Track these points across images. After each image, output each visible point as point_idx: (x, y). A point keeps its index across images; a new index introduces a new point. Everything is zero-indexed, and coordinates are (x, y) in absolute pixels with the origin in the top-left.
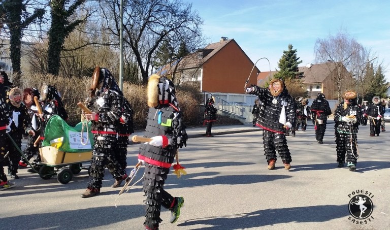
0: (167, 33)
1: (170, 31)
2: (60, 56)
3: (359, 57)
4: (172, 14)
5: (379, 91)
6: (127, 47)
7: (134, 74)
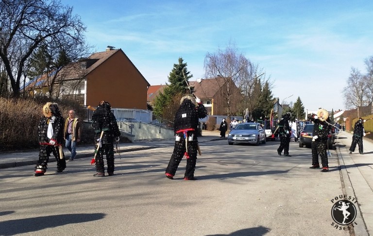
0: (43, 39)
1: (47, 36)
4: (49, 17)
5: (267, 107)
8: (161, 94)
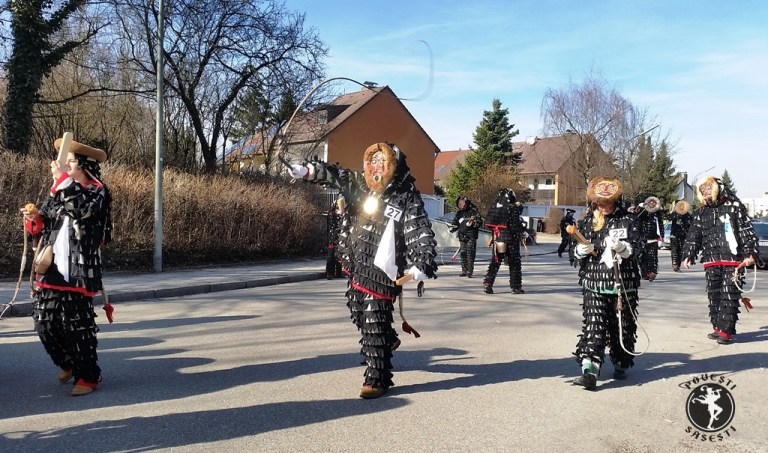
0: (254, 71)
1: (261, 66)
2: (33, 115)
3: (625, 126)
4: (265, 32)
5: (663, 189)
6: (172, 97)
7: (186, 151)
8: (460, 167)
